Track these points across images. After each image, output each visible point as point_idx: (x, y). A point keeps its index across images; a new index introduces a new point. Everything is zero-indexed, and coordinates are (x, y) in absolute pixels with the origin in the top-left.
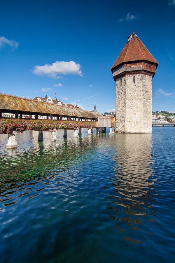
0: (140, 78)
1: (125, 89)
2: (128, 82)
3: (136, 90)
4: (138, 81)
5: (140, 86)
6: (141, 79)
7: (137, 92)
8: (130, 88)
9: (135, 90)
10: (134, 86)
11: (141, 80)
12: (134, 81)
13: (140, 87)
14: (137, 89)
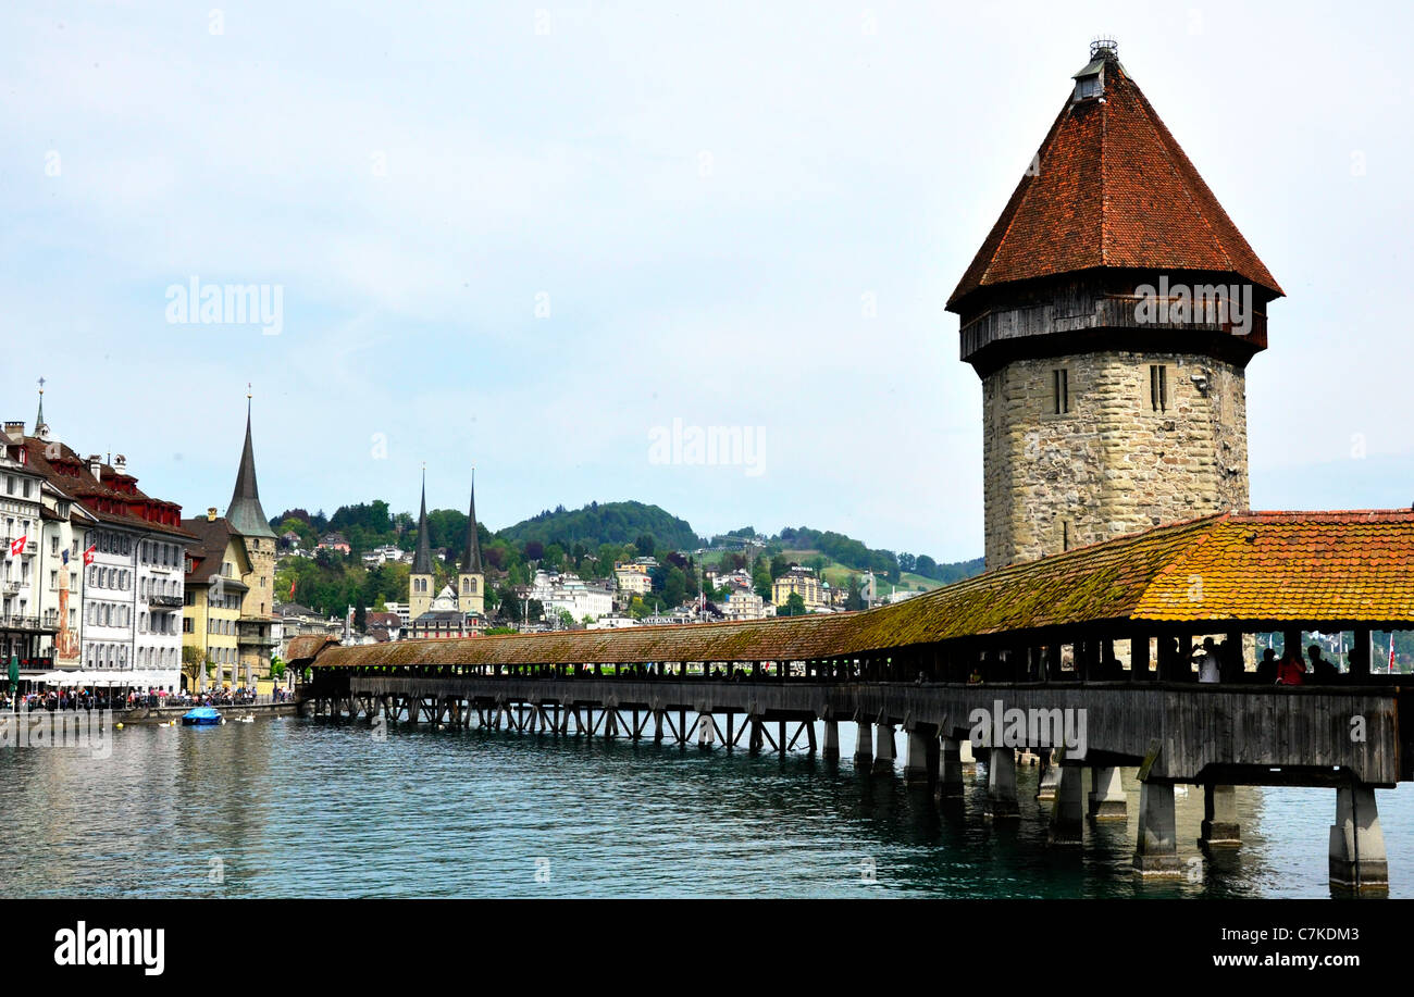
0: (1198, 382)
1: (1104, 445)
2: (1118, 402)
3: (1174, 461)
4: (1181, 397)
5: (1195, 433)
6: (1202, 386)
7: (1185, 475)
8: (1135, 438)
9: (1168, 461)
10: (1161, 429)
11: (1204, 393)
12: (1158, 396)
13: (1198, 443)
14: (1182, 452)
